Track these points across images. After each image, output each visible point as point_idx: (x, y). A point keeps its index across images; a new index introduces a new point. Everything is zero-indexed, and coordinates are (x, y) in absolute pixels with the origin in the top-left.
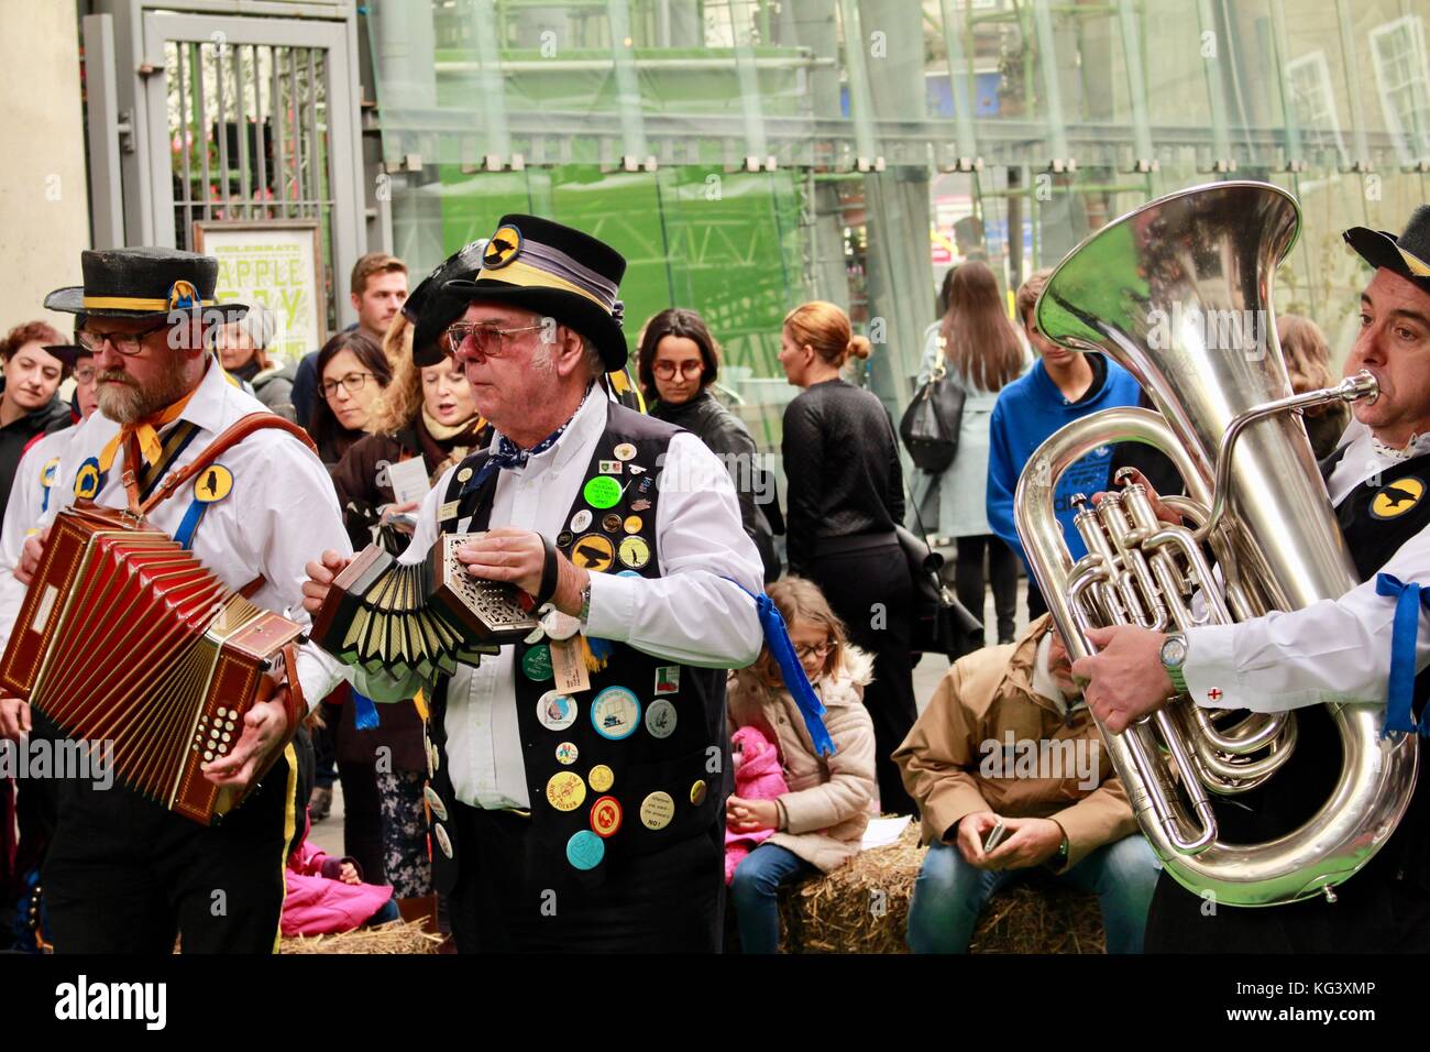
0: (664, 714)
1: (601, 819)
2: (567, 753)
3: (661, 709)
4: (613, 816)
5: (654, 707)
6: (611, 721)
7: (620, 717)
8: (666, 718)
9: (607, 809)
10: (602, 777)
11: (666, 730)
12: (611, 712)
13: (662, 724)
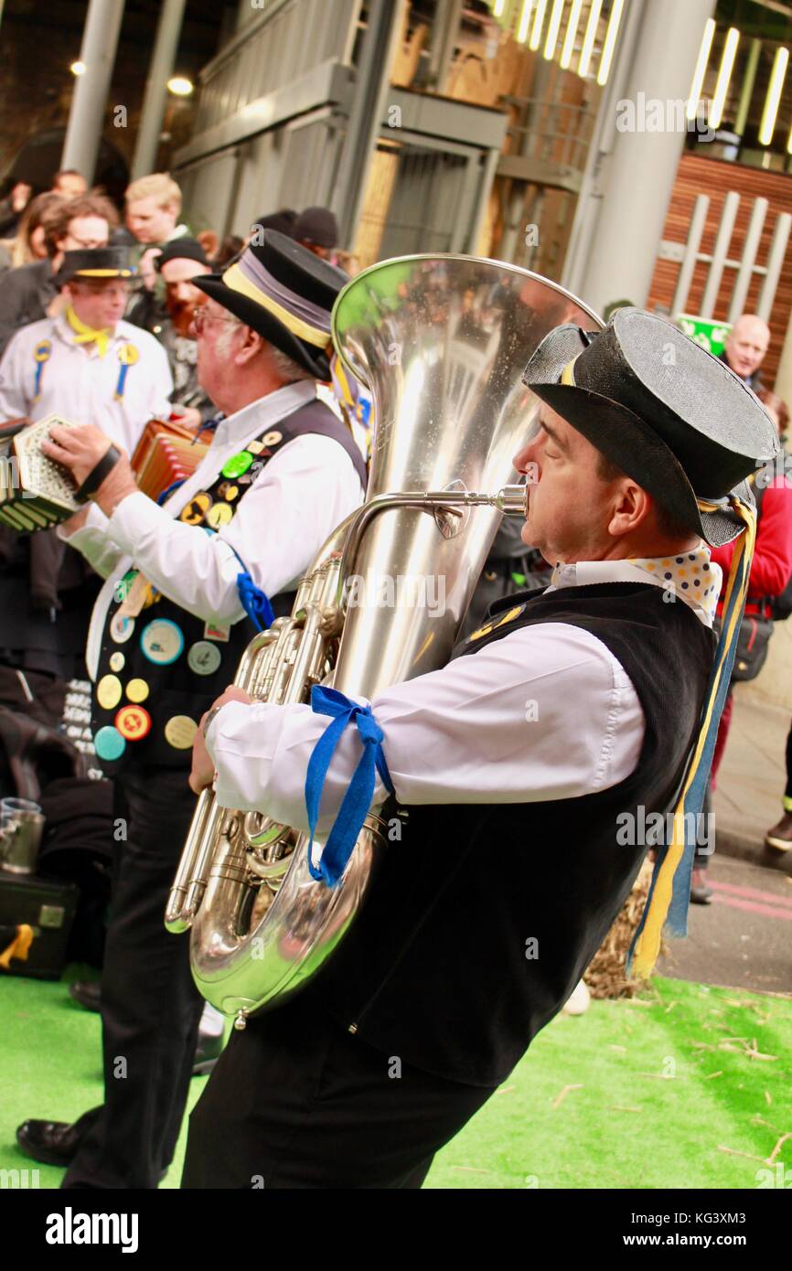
0: (207, 655)
1: (126, 723)
2: (118, 661)
3: (205, 651)
4: (139, 724)
5: (198, 647)
6: (156, 647)
7: (164, 646)
8: (208, 660)
9: (135, 717)
10: (138, 689)
11: (205, 668)
12: (158, 640)
13: (203, 663)
